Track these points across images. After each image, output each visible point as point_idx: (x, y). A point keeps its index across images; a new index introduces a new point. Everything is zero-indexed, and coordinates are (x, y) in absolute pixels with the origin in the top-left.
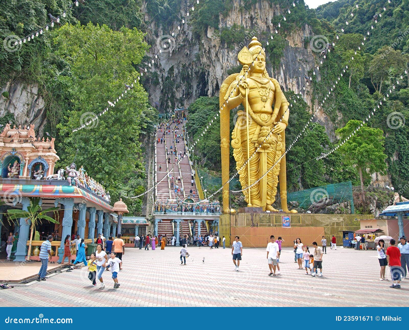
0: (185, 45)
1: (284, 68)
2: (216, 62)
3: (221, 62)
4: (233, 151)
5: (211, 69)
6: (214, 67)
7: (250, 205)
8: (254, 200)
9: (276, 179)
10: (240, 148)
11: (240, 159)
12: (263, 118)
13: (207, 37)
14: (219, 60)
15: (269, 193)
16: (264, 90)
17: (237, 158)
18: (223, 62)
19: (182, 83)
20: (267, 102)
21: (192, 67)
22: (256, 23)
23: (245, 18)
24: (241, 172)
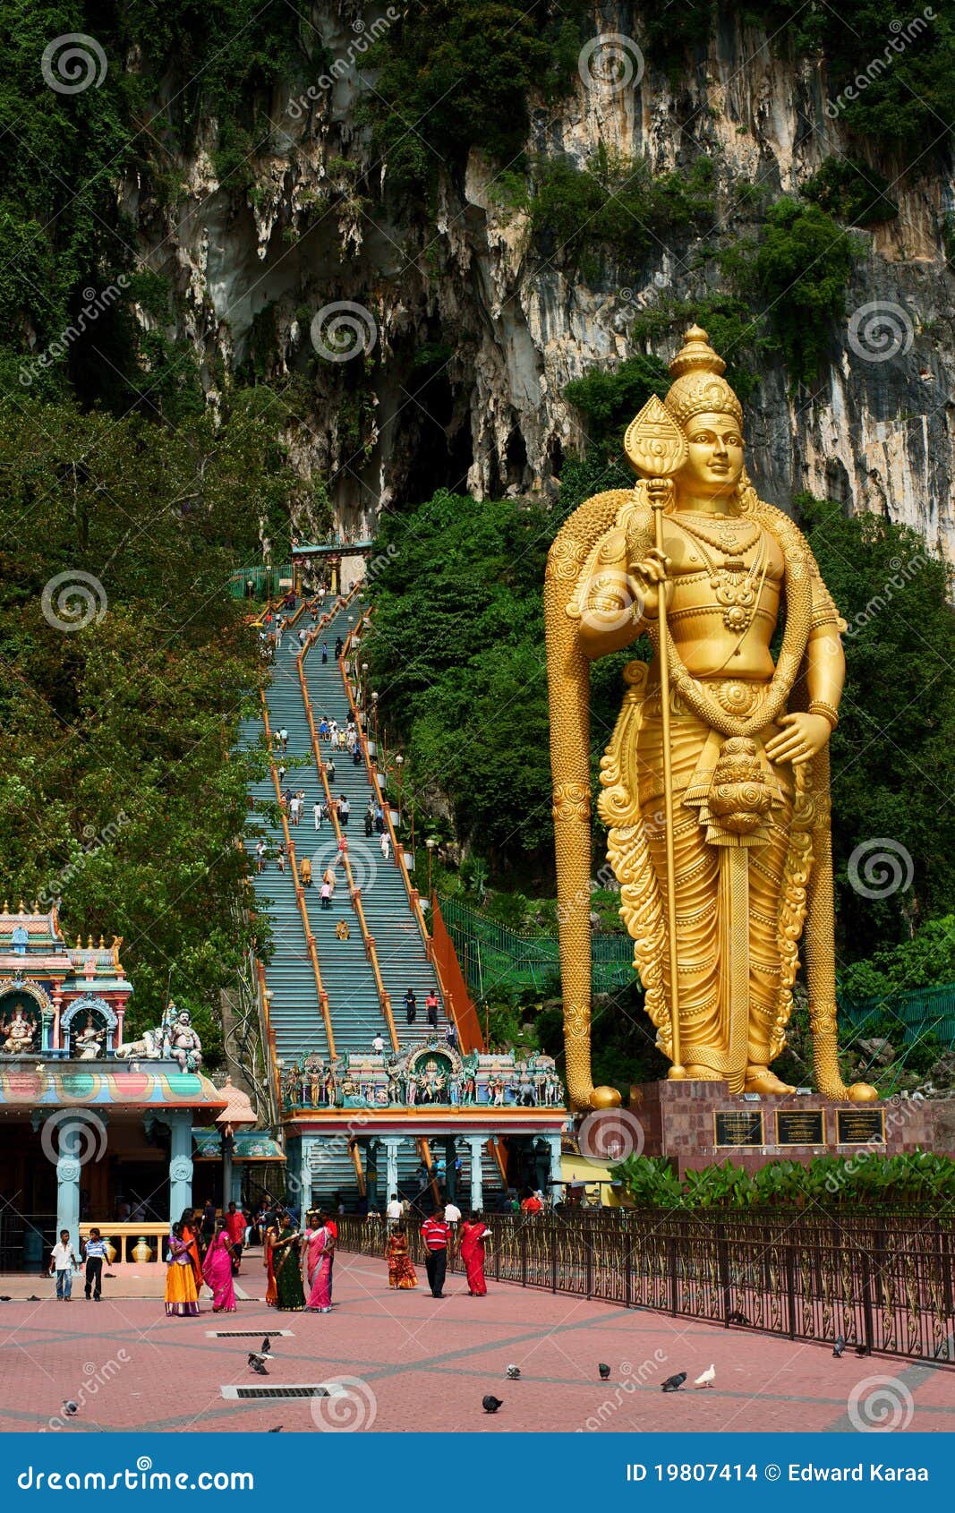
1: (847, 370)
2: (511, 328)
3: (538, 338)
4: (606, 836)
5: (482, 356)
6: (501, 349)
7: (677, 1070)
8: (701, 1048)
9: (790, 955)
10: (636, 827)
11: (637, 874)
12: (733, 698)
13: (464, 202)
14: (522, 321)
15: (757, 1015)
16: (736, 577)
17: (625, 867)
18: (544, 334)
19: (324, 392)
20: (748, 630)
22: (708, 139)
23: (654, 110)
24: (640, 927)
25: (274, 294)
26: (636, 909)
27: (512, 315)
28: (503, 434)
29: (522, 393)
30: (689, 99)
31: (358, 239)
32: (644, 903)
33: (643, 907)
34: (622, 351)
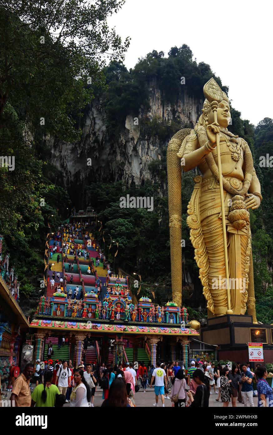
0: (94, 147)
2: (133, 157)
3: (141, 155)
4: (189, 232)
5: (126, 167)
6: (130, 163)
10: (199, 229)
11: (200, 245)
12: (235, 183)
13: (125, 129)
16: (234, 145)
17: (196, 243)
18: (142, 154)
20: (239, 162)
21: (100, 173)
22: (179, 117)
23: (167, 110)
24: (201, 264)
25: (80, 168)
26: (200, 257)
27: (134, 154)
28: (130, 181)
29: (135, 172)
30: (175, 109)
31: (98, 155)
32: (202, 256)
33: (202, 257)
34: (160, 158)
